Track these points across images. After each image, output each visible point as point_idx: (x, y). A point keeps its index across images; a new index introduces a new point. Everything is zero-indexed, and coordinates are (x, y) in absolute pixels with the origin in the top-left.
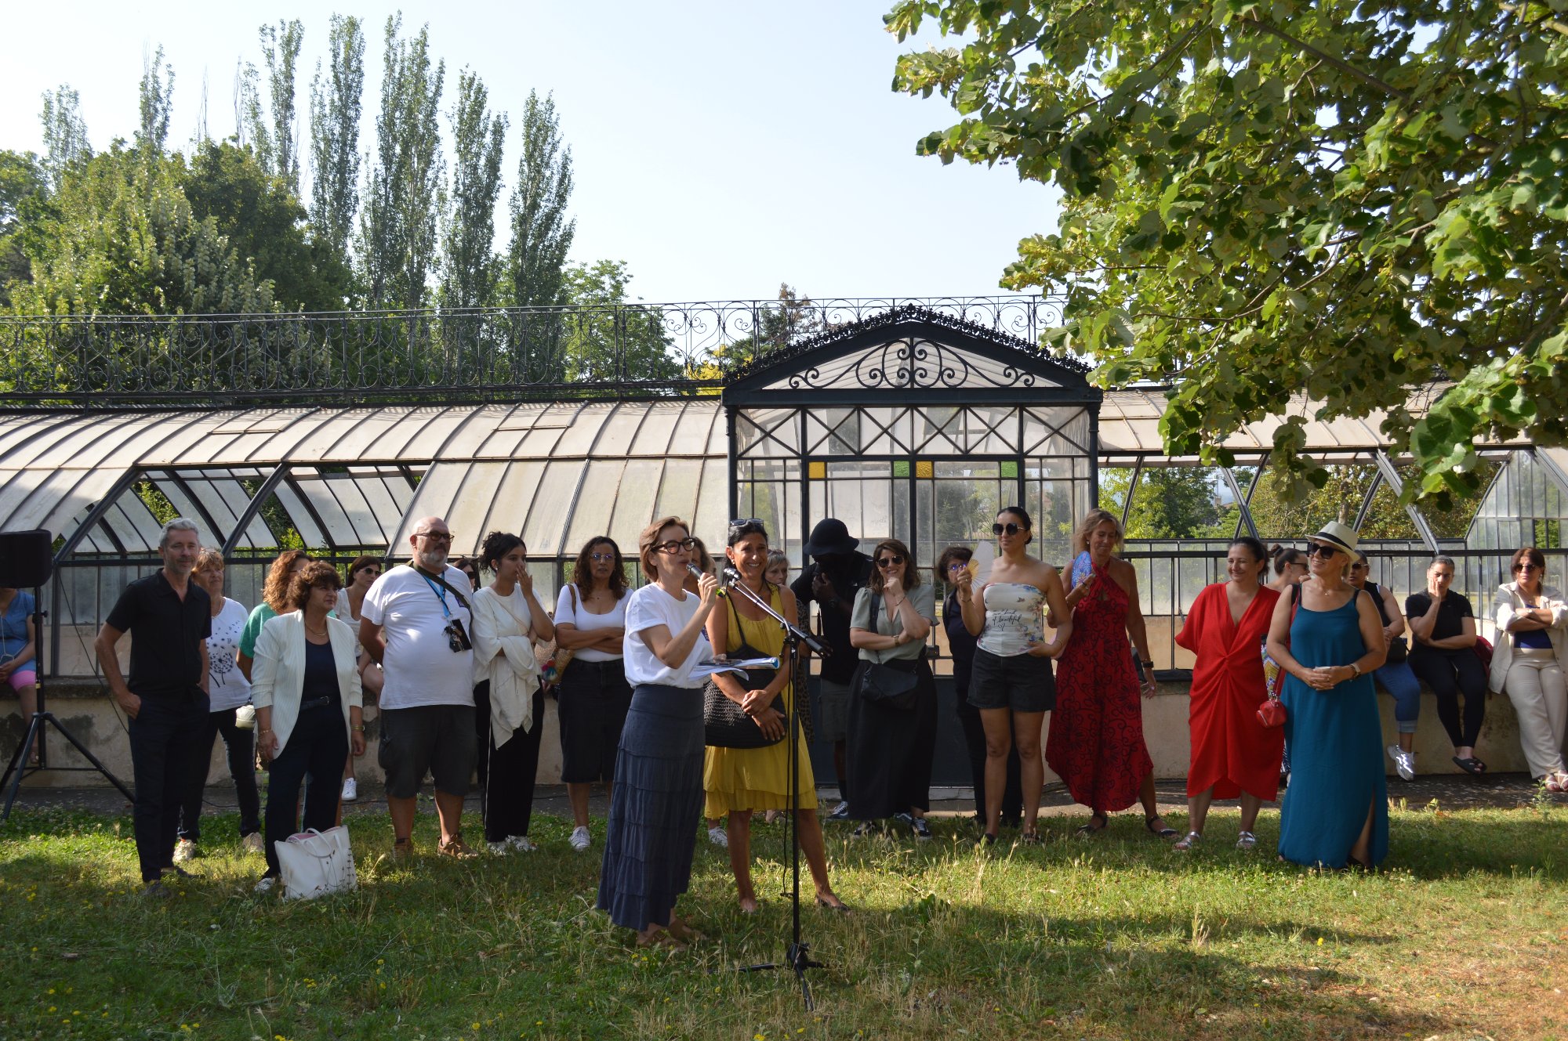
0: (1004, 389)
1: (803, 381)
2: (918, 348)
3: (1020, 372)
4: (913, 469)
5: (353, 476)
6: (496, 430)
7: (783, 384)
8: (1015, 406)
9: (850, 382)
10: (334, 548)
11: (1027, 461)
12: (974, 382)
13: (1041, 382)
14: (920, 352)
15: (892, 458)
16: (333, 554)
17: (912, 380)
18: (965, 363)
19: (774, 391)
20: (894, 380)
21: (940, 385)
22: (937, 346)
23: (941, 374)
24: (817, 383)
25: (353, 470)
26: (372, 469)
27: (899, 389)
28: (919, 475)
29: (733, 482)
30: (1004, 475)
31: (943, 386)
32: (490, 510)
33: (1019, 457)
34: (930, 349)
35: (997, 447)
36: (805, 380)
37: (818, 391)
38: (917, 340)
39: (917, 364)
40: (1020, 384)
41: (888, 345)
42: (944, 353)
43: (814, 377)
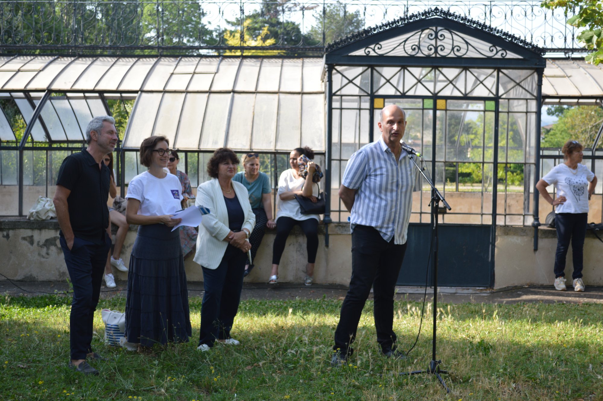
0: (489, 59)
1: (373, 51)
2: (440, 34)
3: (499, 48)
4: (435, 104)
5: (68, 98)
6: (172, 74)
7: (361, 52)
8: (495, 68)
9: (399, 52)
10: (51, 142)
11: (500, 100)
12: (472, 54)
13: (511, 55)
14: (441, 36)
15: (423, 98)
16: (50, 145)
17: (436, 52)
18: (467, 43)
19: (356, 56)
20: (426, 52)
21: (452, 55)
22: (451, 32)
23: (453, 49)
24: (380, 52)
25: (69, 95)
26: (81, 95)
27: (428, 57)
28: (438, 107)
29: (330, 109)
30: (487, 109)
31: (454, 56)
32: (179, 122)
33: (496, 99)
34: (447, 34)
35: (485, 93)
36: (374, 50)
37: (381, 57)
38: (439, 28)
39: (439, 43)
40: (499, 56)
41: (422, 31)
42: (455, 37)
43: (379, 48)
